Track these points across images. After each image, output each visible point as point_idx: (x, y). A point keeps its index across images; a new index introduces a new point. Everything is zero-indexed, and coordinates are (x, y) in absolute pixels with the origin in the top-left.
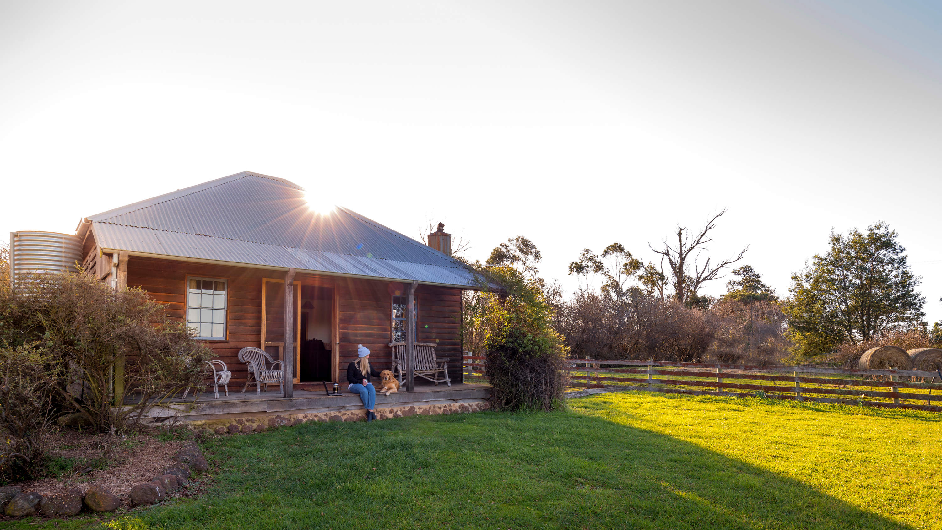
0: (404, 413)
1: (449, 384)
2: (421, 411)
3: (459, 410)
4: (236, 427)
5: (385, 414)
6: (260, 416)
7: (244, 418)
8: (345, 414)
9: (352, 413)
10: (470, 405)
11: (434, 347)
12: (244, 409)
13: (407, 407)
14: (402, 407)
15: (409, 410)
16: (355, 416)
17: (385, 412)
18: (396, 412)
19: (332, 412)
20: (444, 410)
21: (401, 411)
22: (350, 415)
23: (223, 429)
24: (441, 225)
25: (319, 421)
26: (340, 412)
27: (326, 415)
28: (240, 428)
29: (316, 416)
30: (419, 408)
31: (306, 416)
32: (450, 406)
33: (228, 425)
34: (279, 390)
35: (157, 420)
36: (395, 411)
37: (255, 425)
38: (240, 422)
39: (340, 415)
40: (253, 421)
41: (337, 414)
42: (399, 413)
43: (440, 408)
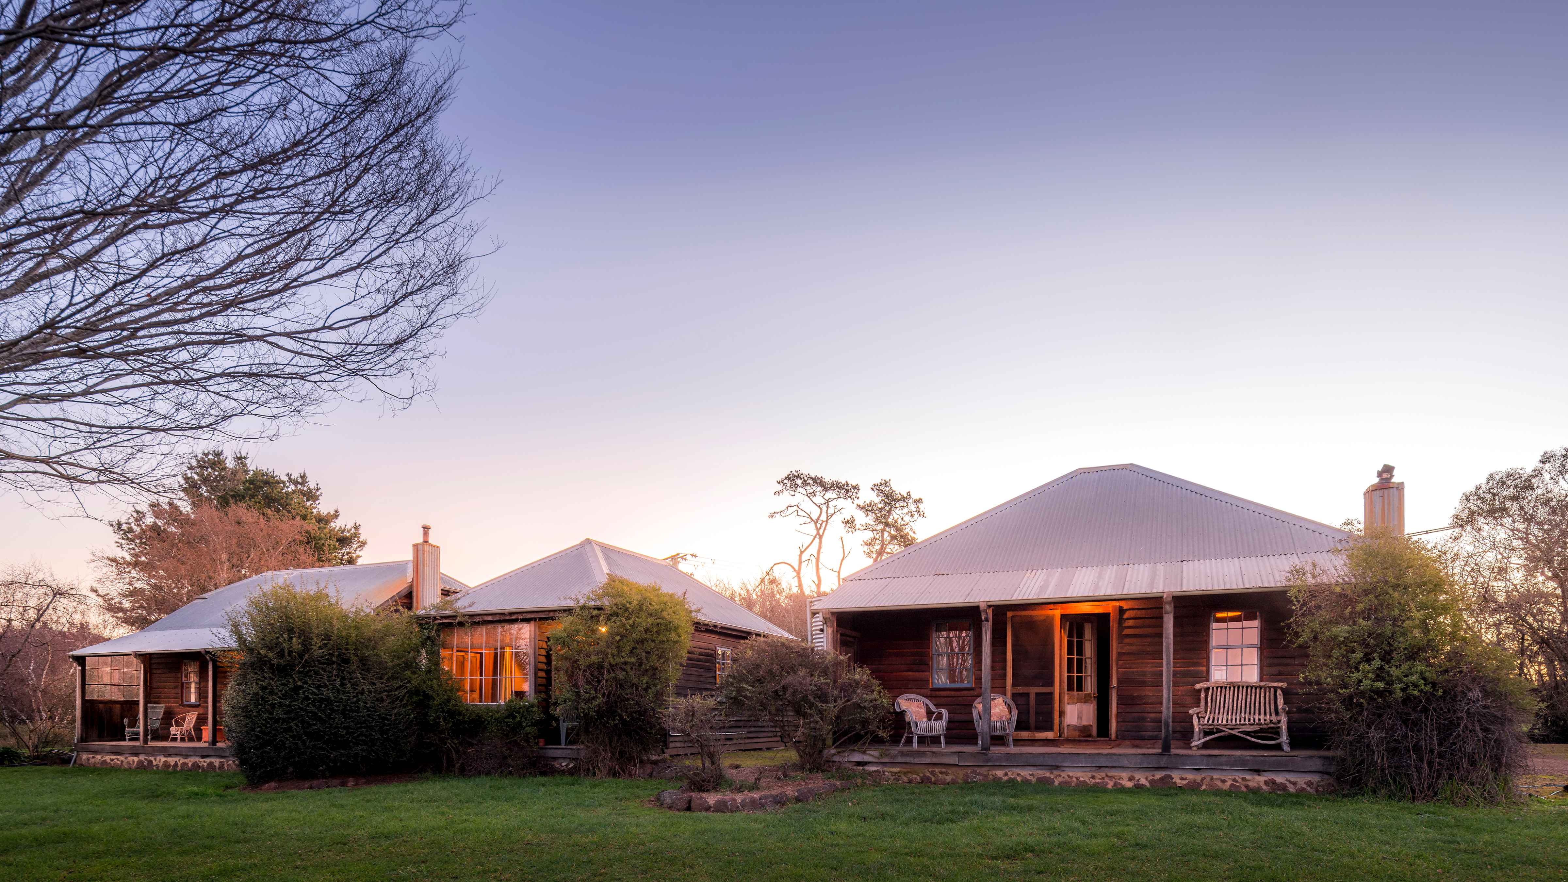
0: (1152, 782)
1: (1286, 748)
2: (1185, 782)
3: (1264, 787)
4: (928, 778)
5: (1121, 782)
6: (954, 769)
7: (937, 770)
8: (1060, 776)
9: (1068, 776)
10: (1290, 782)
11: (1281, 689)
12: (935, 760)
13: (1159, 775)
14: (1149, 775)
15: (1162, 779)
16: (1075, 779)
17: (1122, 778)
18: (1138, 781)
19: (1040, 772)
20: (1231, 785)
21: (1146, 779)
22: (1066, 777)
23: (916, 778)
24: (1388, 470)
25: (1022, 781)
26: (1052, 773)
27: (1032, 775)
28: (933, 779)
29: (1018, 775)
30: (1182, 779)
31: (1006, 774)
32: (1244, 779)
33: (921, 775)
34: (976, 744)
35: (859, 764)
36: (1137, 778)
37: (949, 778)
38: (933, 773)
39: (1052, 776)
40: (947, 774)
41: (1048, 775)
42: (1143, 781)
43: (1224, 781)
